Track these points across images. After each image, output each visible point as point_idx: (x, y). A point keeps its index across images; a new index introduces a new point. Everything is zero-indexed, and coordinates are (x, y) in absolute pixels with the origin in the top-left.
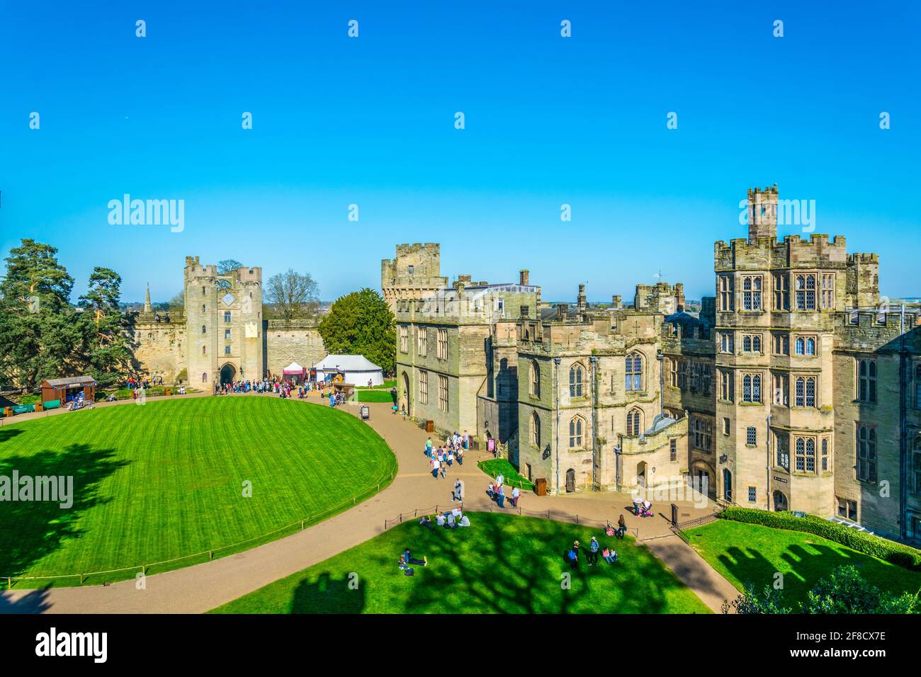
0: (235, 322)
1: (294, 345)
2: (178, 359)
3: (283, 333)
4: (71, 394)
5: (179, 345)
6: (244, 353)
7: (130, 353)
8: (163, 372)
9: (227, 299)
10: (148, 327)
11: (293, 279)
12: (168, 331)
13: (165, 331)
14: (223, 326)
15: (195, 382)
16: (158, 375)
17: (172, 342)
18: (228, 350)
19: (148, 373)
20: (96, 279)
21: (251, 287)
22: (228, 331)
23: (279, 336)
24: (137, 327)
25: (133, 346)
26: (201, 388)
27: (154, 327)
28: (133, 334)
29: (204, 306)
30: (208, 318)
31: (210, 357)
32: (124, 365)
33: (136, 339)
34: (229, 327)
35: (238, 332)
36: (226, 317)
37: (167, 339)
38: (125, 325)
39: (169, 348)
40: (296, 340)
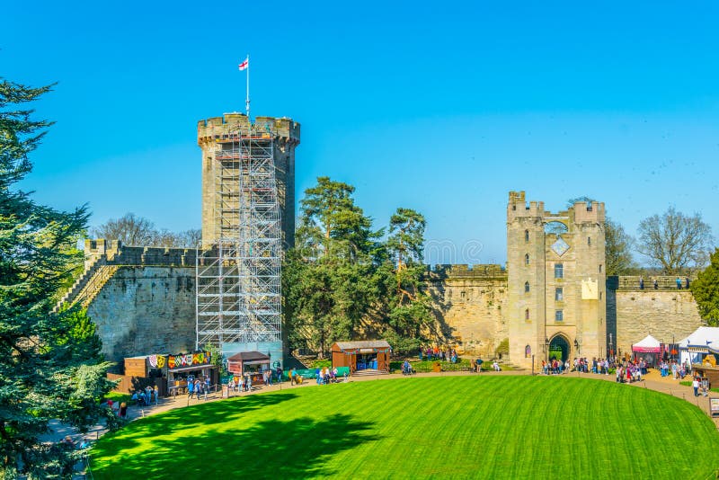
0: (569, 277)
1: (656, 312)
2: (498, 326)
3: (638, 295)
4: (362, 361)
5: (499, 308)
6: (580, 321)
7: (440, 317)
8: (478, 342)
9: (558, 247)
10: (461, 283)
11: (674, 221)
12: (485, 289)
13: (481, 289)
14: (552, 283)
15: (516, 357)
16: (473, 345)
17: (490, 304)
18: (559, 316)
19: (460, 343)
20: (397, 222)
21: (589, 229)
22: (559, 290)
23: (633, 299)
24: (447, 283)
25: (443, 307)
26: (523, 365)
27: (468, 283)
28: (442, 292)
29: (527, 256)
30: (532, 272)
31: (534, 324)
32: (433, 331)
33: (446, 298)
34: (561, 284)
35: (573, 292)
36: (556, 271)
37: (484, 299)
38: (433, 281)
39: (487, 311)
40: (657, 305)
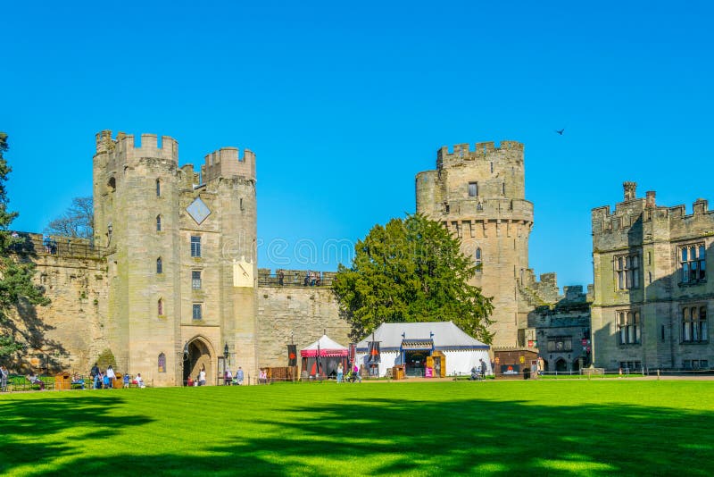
0: (211, 256)
1: (291, 314)
2: (94, 331)
5: (96, 303)
9: (197, 209)
12: (76, 272)
13: (70, 271)
14: (188, 263)
17: (83, 296)
18: (197, 311)
21: (241, 188)
22: (196, 275)
23: (266, 297)
26: (156, 383)
29: (158, 218)
30: (167, 243)
34: (199, 265)
35: (215, 278)
36: (193, 246)
37: (74, 288)
39: (77, 307)
40: (294, 306)
